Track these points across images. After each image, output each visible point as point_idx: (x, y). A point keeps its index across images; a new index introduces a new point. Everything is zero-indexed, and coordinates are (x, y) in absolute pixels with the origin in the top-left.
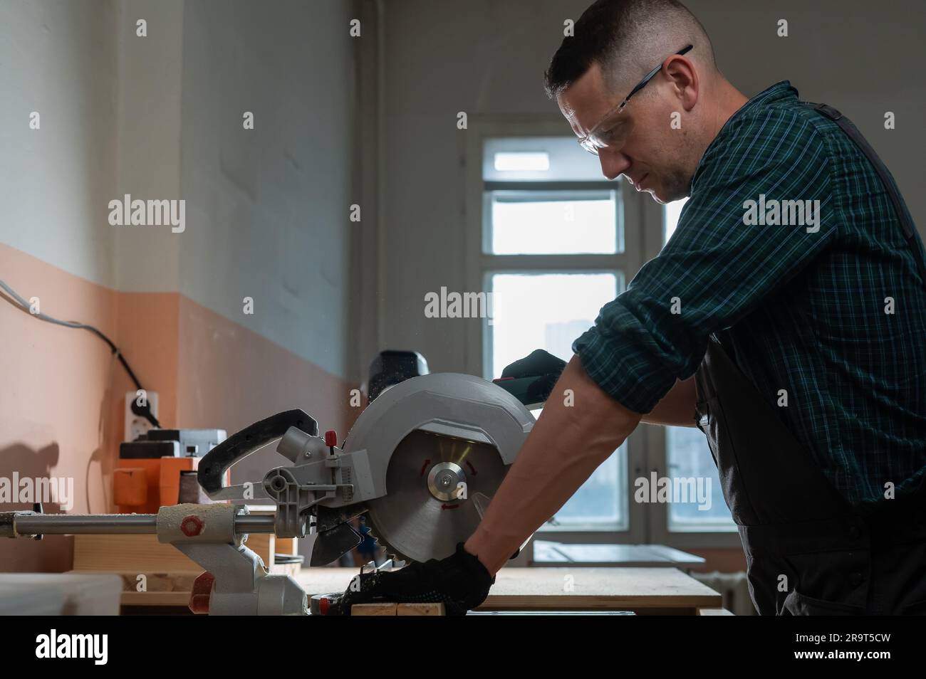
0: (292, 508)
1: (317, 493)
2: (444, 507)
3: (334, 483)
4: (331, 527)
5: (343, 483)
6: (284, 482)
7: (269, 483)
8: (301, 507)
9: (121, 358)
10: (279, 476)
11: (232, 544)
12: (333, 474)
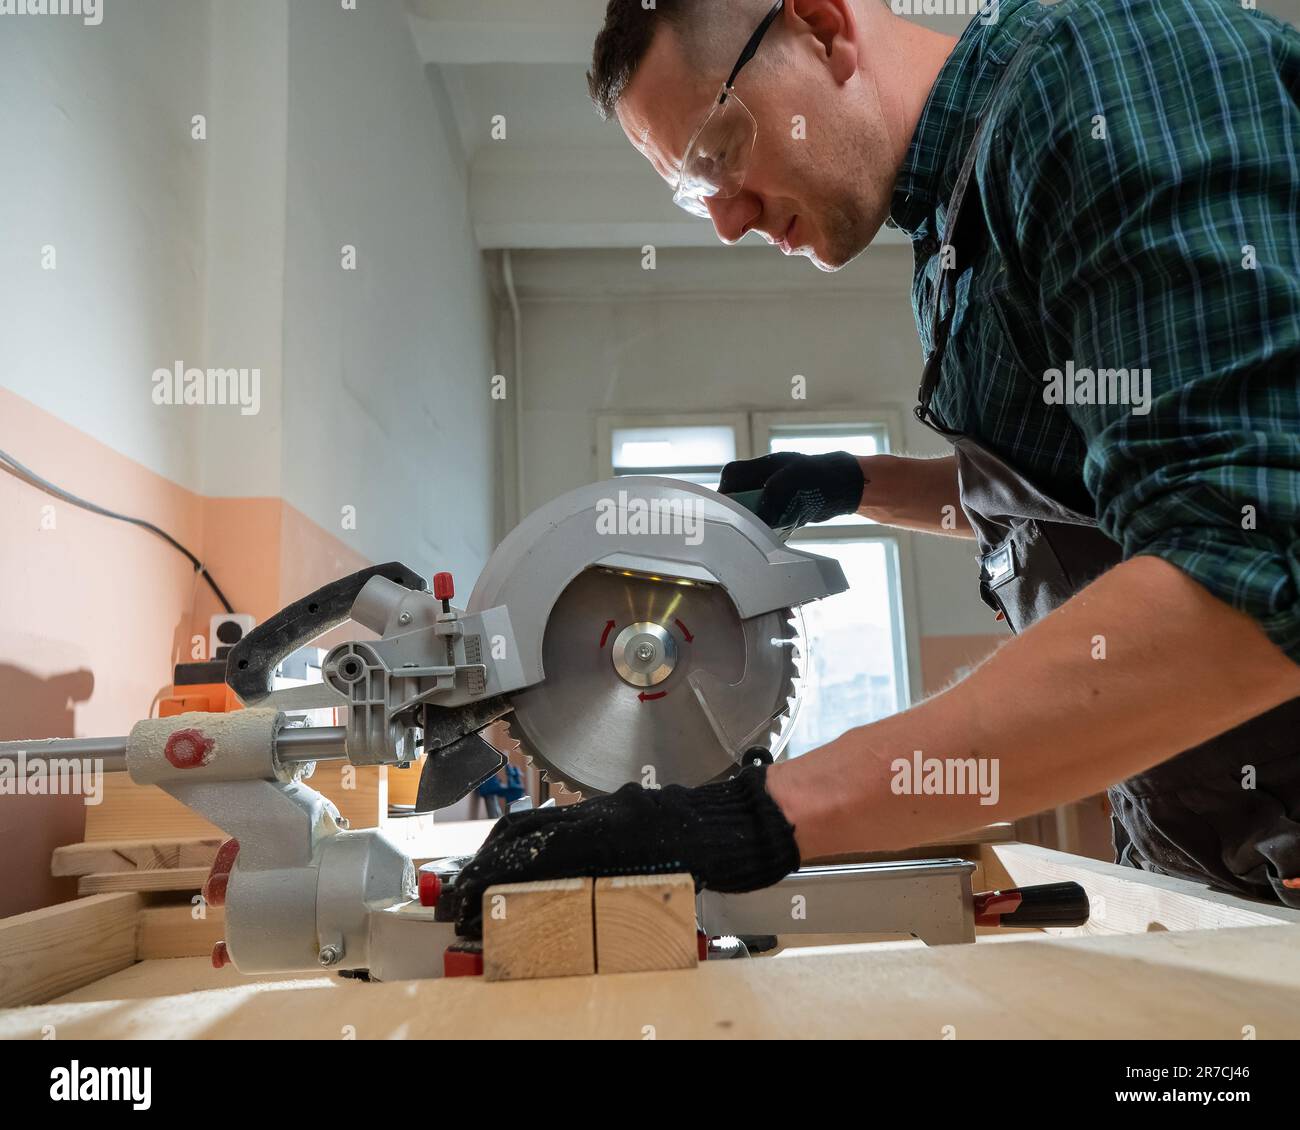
0: (377, 709)
1: (420, 682)
2: (642, 697)
3: (451, 662)
4: (448, 738)
5: (468, 663)
6: (361, 666)
7: (334, 667)
8: (392, 707)
9: (206, 574)
10: (352, 654)
11: (272, 780)
12: (450, 647)
